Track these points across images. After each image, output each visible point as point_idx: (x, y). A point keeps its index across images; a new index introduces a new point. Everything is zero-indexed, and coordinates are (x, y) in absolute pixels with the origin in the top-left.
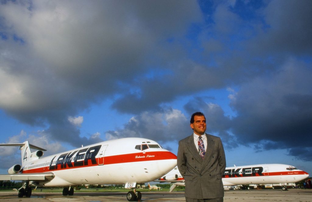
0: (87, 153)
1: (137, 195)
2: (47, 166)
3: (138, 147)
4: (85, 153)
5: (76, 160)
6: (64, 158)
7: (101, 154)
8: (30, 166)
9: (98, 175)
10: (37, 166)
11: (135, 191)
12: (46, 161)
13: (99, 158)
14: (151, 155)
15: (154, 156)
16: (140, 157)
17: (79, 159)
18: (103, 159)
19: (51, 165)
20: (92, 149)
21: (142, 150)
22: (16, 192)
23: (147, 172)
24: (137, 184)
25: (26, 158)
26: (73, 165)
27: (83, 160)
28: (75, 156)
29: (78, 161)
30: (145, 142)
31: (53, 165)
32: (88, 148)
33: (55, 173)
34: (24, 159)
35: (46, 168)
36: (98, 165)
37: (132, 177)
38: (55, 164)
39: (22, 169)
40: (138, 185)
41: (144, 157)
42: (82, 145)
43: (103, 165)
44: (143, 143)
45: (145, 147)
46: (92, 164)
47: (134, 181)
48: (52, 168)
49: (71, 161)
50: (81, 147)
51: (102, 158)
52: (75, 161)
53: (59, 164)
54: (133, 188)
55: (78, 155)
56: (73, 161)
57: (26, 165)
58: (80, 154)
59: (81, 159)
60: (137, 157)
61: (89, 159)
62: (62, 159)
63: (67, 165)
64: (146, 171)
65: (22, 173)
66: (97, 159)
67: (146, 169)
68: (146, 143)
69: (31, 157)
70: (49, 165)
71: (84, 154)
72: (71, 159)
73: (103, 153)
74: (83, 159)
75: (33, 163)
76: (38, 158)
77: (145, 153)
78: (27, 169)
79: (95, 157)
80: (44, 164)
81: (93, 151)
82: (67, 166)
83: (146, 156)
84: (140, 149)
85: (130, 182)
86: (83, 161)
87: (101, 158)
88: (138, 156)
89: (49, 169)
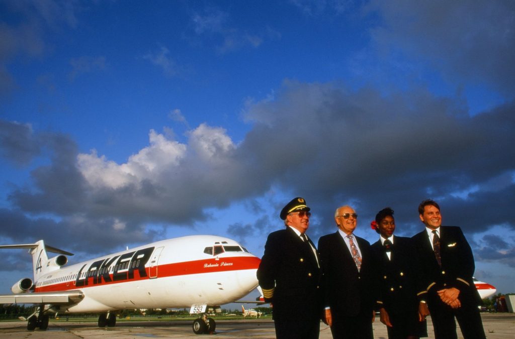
0: (133, 260)
1: (208, 324)
2: (72, 280)
3: (208, 250)
4: (130, 259)
5: (117, 271)
6: (98, 268)
7: (154, 262)
8: (46, 280)
9: (149, 293)
10: (57, 280)
11: (206, 318)
12: (70, 273)
13: (151, 268)
14: (228, 262)
15: (232, 264)
16: (210, 266)
17: (121, 269)
18: (157, 269)
19: (78, 279)
20: (140, 252)
21: (214, 255)
22: (24, 321)
23: (221, 289)
24: (208, 307)
25: (41, 267)
26: (112, 279)
27: (127, 270)
28: (114, 264)
29: (119, 271)
30: (218, 243)
31: (81, 279)
32: (135, 252)
33: (84, 290)
34: (37, 269)
35: (71, 283)
36: (148, 278)
37: (200, 296)
38: (84, 278)
39: (34, 286)
40: (210, 309)
41: (217, 265)
42: (127, 247)
43: (156, 278)
44: (216, 243)
45: (218, 250)
46: (139, 276)
47: (203, 303)
48: (80, 284)
49: (108, 272)
50: (126, 249)
51: (155, 267)
52: (115, 272)
53: (91, 277)
54: (202, 314)
55: (119, 263)
56: (111, 272)
57: (40, 280)
58: (122, 261)
59: (124, 268)
60: (206, 266)
61: (136, 268)
62: (95, 269)
63: (102, 278)
64: (220, 286)
65: (34, 292)
66: (148, 268)
67: (219, 284)
68: (221, 244)
69: (48, 266)
70: (75, 279)
71: (128, 261)
72: (109, 269)
73: (156, 260)
74: (127, 268)
75: (51, 276)
76: (58, 267)
77: (218, 259)
78: (42, 286)
79: (144, 266)
80: (67, 278)
81: (142, 256)
82: (103, 280)
83: (220, 264)
84: (211, 253)
85: (198, 304)
86: (126, 272)
87: (153, 267)
88: (209, 264)
89: (75, 285)
